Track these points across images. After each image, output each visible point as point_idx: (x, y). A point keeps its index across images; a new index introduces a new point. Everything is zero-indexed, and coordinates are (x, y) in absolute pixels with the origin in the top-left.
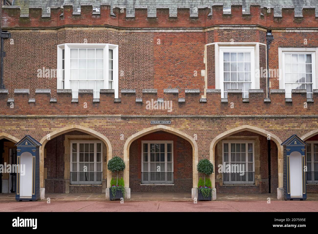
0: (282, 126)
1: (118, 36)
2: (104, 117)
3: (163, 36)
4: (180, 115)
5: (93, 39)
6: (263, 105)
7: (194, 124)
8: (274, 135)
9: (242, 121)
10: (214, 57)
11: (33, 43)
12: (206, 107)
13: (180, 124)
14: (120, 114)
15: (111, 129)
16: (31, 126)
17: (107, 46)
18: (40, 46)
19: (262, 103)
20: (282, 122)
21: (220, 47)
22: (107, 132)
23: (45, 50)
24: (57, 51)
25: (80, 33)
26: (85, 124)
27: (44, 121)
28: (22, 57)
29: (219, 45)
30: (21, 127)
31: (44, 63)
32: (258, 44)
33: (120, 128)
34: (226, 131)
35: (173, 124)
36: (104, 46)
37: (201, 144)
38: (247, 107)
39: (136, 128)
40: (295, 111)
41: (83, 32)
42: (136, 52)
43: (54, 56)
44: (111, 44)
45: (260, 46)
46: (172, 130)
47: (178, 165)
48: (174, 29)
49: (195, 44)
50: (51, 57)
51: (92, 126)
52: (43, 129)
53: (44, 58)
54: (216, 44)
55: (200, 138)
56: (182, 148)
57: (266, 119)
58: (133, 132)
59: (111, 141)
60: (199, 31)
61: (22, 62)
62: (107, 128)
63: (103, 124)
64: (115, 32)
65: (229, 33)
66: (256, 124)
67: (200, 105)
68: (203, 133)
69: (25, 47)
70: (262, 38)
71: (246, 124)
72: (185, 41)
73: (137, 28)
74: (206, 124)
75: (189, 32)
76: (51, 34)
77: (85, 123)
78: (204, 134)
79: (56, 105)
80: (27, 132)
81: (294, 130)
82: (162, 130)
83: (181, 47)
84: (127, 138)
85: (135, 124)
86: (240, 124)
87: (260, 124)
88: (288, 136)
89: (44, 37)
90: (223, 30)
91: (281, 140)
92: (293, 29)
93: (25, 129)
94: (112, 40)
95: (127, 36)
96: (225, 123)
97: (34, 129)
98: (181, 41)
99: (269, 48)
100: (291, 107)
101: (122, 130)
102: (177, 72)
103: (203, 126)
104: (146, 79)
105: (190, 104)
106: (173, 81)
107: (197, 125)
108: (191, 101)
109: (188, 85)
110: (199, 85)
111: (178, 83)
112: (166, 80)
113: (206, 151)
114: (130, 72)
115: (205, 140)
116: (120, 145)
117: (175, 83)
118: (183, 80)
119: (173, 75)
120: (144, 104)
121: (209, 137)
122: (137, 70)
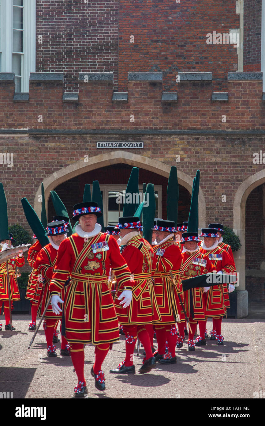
4: (166, 129)
7: (198, 149)
12: (228, 111)
13: (165, 149)
14: (26, 128)
33: (25, 156)
35: (149, 150)
37: (212, 193)
39: (64, 158)
46: (147, 163)
55: (210, 181)
58: (56, 166)
67: (213, 107)
68: (219, 169)
74: (225, 149)
78: (221, 170)
82: (123, 162)
85: (62, 149)
101: (30, 162)
102: (173, 33)
103: (217, 153)
104: (99, 50)
105: (189, 105)
106: (163, 53)
107: (205, 152)
108: (192, 98)
109: (197, 63)
110: (224, 62)
111: (175, 58)
112: (147, 54)
113: (224, 209)
114: (64, 34)
115: (223, 184)
116: (25, 193)
117: (166, 58)
118: (187, 51)
119: (163, 41)
120: (81, 104)
121: (232, 177)
122: (78, 31)
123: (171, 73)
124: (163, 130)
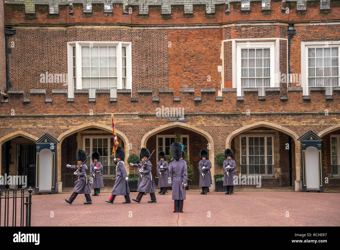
0: (299, 122)
1: (131, 33)
2: (121, 115)
3: (178, 32)
4: (196, 112)
5: (106, 37)
6: (279, 103)
7: (210, 121)
8: (291, 130)
9: (259, 118)
10: (232, 53)
11: (41, 40)
12: (222, 105)
13: (196, 121)
14: (137, 112)
15: (129, 126)
16: (49, 124)
17: (120, 44)
18: (49, 43)
19: (279, 101)
20: (299, 119)
21: (238, 44)
22: (124, 129)
23: (54, 47)
24: (67, 48)
25: (92, 32)
26: (103, 122)
27: (61, 119)
28: (29, 53)
29: (237, 42)
30: (38, 125)
31: (54, 60)
32: (278, 40)
33: (137, 125)
34: (242, 127)
35: (189, 121)
36: (117, 44)
37: (217, 139)
38: (263, 104)
39: (153, 125)
40: (313, 108)
41: (94, 30)
42: (150, 49)
43: (64, 53)
44: (124, 41)
45: (281, 41)
46: (189, 127)
47: (194, 158)
48: (189, 26)
49: (211, 41)
50: (61, 54)
51: (109, 123)
52: (60, 127)
53: (53, 55)
54: (233, 41)
55: (215, 134)
56: (198, 142)
57: (282, 116)
58: (150, 129)
59: (128, 137)
60: (215, 27)
61: (30, 59)
62: (124, 126)
63: (121, 122)
64: (128, 29)
65: (248, 29)
66: (272, 120)
67: (216, 103)
68: (219, 129)
69: (33, 44)
70: (283, 33)
71: (262, 120)
72: (201, 38)
73: (150, 25)
74: (221, 121)
75: (205, 28)
76: (60, 31)
77: (102, 120)
78: (220, 130)
79: (73, 104)
80: (44, 130)
81: (312, 126)
82: (179, 127)
83: (197, 43)
84: (144, 134)
85: (152, 121)
86: (256, 120)
87: (277, 120)
88: (305, 132)
89: (52, 34)
90: (241, 27)
91: (298, 135)
92: (318, 22)
93: (42, 127)
94: (125, 37)
95: (140, 33)
96: (241, 119)
97: (52, 126)
98: (196, 38)
99: (291, 42)
100: (309, 104)
101: (139, 127)
102: (193, 68)
103: (218, 122)
104: (160, 75)
105: (206, 102)
106: (188, 77)
107: (214, 122)
108: (207, 99)
109: (204, 81)
110: (216, 80)
111: (194, 79)
112: (181, 77)
113: (222, 146)
114: (144, 68)
115: (221, 135)
116: (137, 140)
117: (190, 79)
118: (199, 76)
119: (189, 71)
120: (160, 102)
121: (225, 132)
122: (151, 67)
123: (192, 85)
124: (195, 113)
